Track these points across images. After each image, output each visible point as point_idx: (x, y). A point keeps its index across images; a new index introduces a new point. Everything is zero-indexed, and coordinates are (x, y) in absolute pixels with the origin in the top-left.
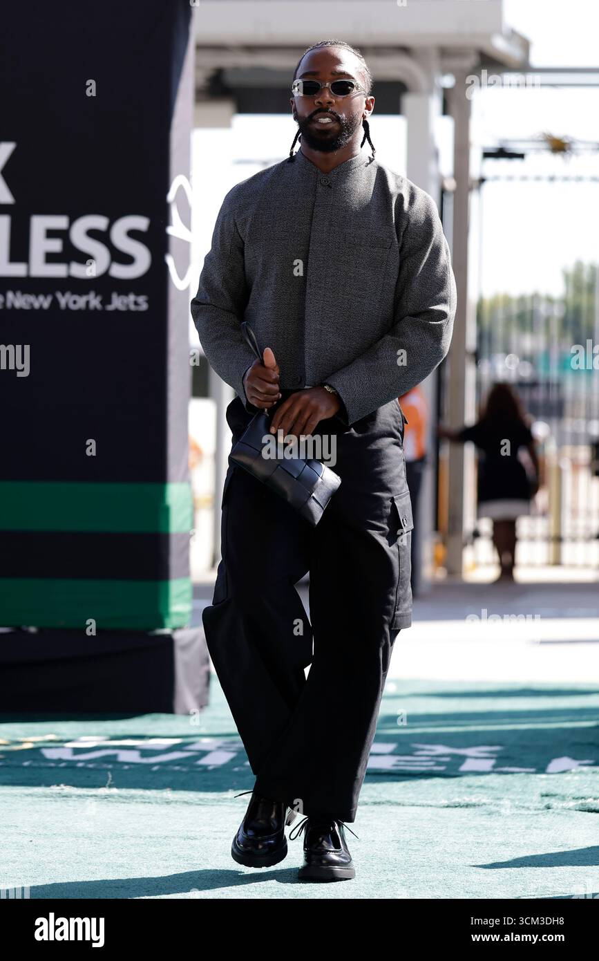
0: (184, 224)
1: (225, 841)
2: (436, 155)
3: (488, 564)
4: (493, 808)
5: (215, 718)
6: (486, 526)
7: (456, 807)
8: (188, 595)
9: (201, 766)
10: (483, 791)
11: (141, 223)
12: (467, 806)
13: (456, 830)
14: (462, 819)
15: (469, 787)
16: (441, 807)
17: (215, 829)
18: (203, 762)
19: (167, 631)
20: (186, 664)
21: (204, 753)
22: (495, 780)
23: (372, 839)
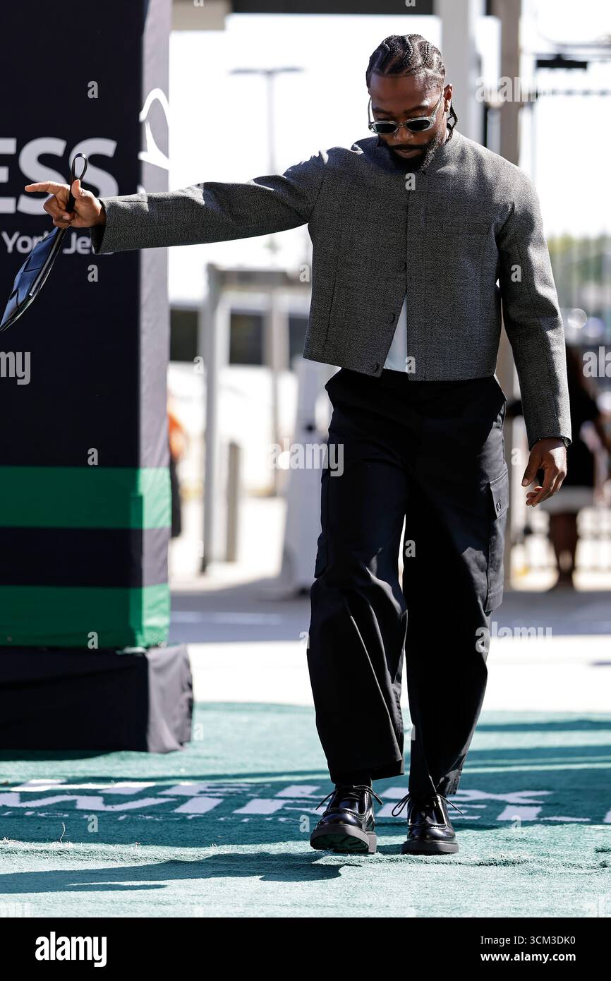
0: (159, 148)
1: (205, 906)
2: (479, 63)
3: (542, 568)
4: (536, 866)
5: (198, 757)
6: (540, 521)
7: (491, 864)
8: (166, 606)
9: (178, 815)
10: (524, 845)
11: (107, 147)
12: (506, 863)
13: (490, 893)
14: (497, 880)
15: (508, 840)
16: (472, 865)
17: (193, 892)
18: (182, 809)
19: (139, 649)
20: (162, 690)
21: (183, 799)
22: (540, 832)
23: (387, 904)
